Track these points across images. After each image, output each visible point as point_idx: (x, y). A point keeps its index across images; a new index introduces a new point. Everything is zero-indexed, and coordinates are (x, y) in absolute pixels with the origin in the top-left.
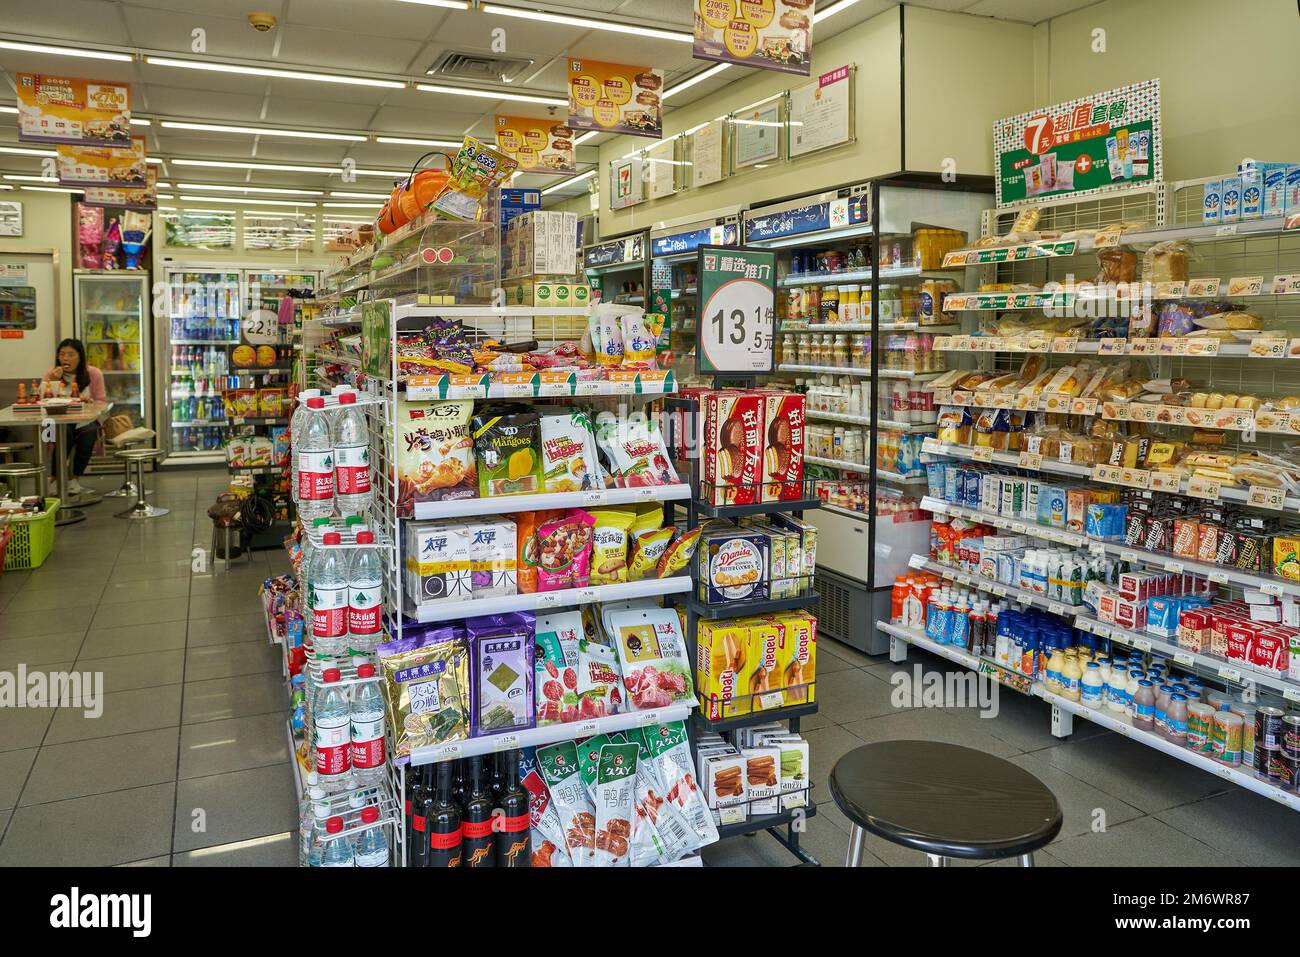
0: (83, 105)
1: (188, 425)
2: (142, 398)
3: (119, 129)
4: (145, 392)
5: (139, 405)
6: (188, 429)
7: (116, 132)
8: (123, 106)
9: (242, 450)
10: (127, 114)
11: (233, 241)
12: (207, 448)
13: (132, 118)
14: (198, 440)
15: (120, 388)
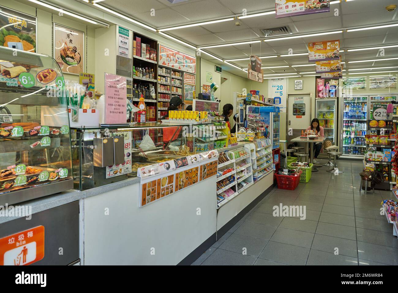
0: (326, 49)
1: (348, 146)
2: (334, 136)
3: (336, 54)
4: (335, 134)
5: (333, 139)
6: (348, 147)
7: (335, 55)
8: (337, 47)
9: (372, 155)
10: (338, 49)
11: (365, 86)
12: (354, 154)
13: (340, 50)
14: (351, 151)
15: (327, 133)
